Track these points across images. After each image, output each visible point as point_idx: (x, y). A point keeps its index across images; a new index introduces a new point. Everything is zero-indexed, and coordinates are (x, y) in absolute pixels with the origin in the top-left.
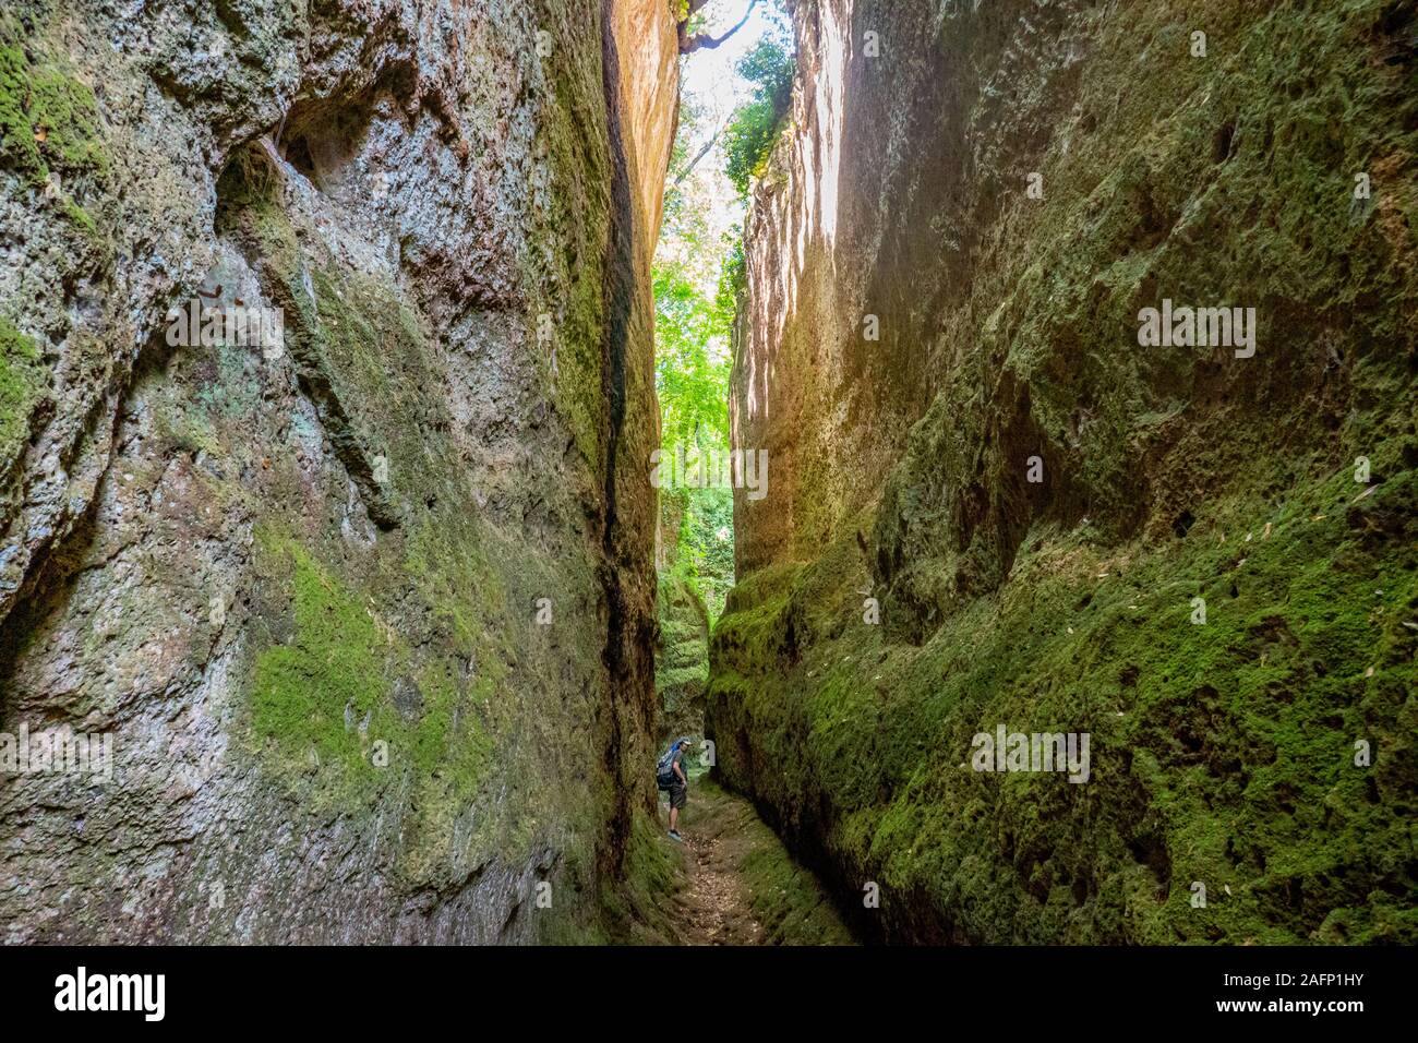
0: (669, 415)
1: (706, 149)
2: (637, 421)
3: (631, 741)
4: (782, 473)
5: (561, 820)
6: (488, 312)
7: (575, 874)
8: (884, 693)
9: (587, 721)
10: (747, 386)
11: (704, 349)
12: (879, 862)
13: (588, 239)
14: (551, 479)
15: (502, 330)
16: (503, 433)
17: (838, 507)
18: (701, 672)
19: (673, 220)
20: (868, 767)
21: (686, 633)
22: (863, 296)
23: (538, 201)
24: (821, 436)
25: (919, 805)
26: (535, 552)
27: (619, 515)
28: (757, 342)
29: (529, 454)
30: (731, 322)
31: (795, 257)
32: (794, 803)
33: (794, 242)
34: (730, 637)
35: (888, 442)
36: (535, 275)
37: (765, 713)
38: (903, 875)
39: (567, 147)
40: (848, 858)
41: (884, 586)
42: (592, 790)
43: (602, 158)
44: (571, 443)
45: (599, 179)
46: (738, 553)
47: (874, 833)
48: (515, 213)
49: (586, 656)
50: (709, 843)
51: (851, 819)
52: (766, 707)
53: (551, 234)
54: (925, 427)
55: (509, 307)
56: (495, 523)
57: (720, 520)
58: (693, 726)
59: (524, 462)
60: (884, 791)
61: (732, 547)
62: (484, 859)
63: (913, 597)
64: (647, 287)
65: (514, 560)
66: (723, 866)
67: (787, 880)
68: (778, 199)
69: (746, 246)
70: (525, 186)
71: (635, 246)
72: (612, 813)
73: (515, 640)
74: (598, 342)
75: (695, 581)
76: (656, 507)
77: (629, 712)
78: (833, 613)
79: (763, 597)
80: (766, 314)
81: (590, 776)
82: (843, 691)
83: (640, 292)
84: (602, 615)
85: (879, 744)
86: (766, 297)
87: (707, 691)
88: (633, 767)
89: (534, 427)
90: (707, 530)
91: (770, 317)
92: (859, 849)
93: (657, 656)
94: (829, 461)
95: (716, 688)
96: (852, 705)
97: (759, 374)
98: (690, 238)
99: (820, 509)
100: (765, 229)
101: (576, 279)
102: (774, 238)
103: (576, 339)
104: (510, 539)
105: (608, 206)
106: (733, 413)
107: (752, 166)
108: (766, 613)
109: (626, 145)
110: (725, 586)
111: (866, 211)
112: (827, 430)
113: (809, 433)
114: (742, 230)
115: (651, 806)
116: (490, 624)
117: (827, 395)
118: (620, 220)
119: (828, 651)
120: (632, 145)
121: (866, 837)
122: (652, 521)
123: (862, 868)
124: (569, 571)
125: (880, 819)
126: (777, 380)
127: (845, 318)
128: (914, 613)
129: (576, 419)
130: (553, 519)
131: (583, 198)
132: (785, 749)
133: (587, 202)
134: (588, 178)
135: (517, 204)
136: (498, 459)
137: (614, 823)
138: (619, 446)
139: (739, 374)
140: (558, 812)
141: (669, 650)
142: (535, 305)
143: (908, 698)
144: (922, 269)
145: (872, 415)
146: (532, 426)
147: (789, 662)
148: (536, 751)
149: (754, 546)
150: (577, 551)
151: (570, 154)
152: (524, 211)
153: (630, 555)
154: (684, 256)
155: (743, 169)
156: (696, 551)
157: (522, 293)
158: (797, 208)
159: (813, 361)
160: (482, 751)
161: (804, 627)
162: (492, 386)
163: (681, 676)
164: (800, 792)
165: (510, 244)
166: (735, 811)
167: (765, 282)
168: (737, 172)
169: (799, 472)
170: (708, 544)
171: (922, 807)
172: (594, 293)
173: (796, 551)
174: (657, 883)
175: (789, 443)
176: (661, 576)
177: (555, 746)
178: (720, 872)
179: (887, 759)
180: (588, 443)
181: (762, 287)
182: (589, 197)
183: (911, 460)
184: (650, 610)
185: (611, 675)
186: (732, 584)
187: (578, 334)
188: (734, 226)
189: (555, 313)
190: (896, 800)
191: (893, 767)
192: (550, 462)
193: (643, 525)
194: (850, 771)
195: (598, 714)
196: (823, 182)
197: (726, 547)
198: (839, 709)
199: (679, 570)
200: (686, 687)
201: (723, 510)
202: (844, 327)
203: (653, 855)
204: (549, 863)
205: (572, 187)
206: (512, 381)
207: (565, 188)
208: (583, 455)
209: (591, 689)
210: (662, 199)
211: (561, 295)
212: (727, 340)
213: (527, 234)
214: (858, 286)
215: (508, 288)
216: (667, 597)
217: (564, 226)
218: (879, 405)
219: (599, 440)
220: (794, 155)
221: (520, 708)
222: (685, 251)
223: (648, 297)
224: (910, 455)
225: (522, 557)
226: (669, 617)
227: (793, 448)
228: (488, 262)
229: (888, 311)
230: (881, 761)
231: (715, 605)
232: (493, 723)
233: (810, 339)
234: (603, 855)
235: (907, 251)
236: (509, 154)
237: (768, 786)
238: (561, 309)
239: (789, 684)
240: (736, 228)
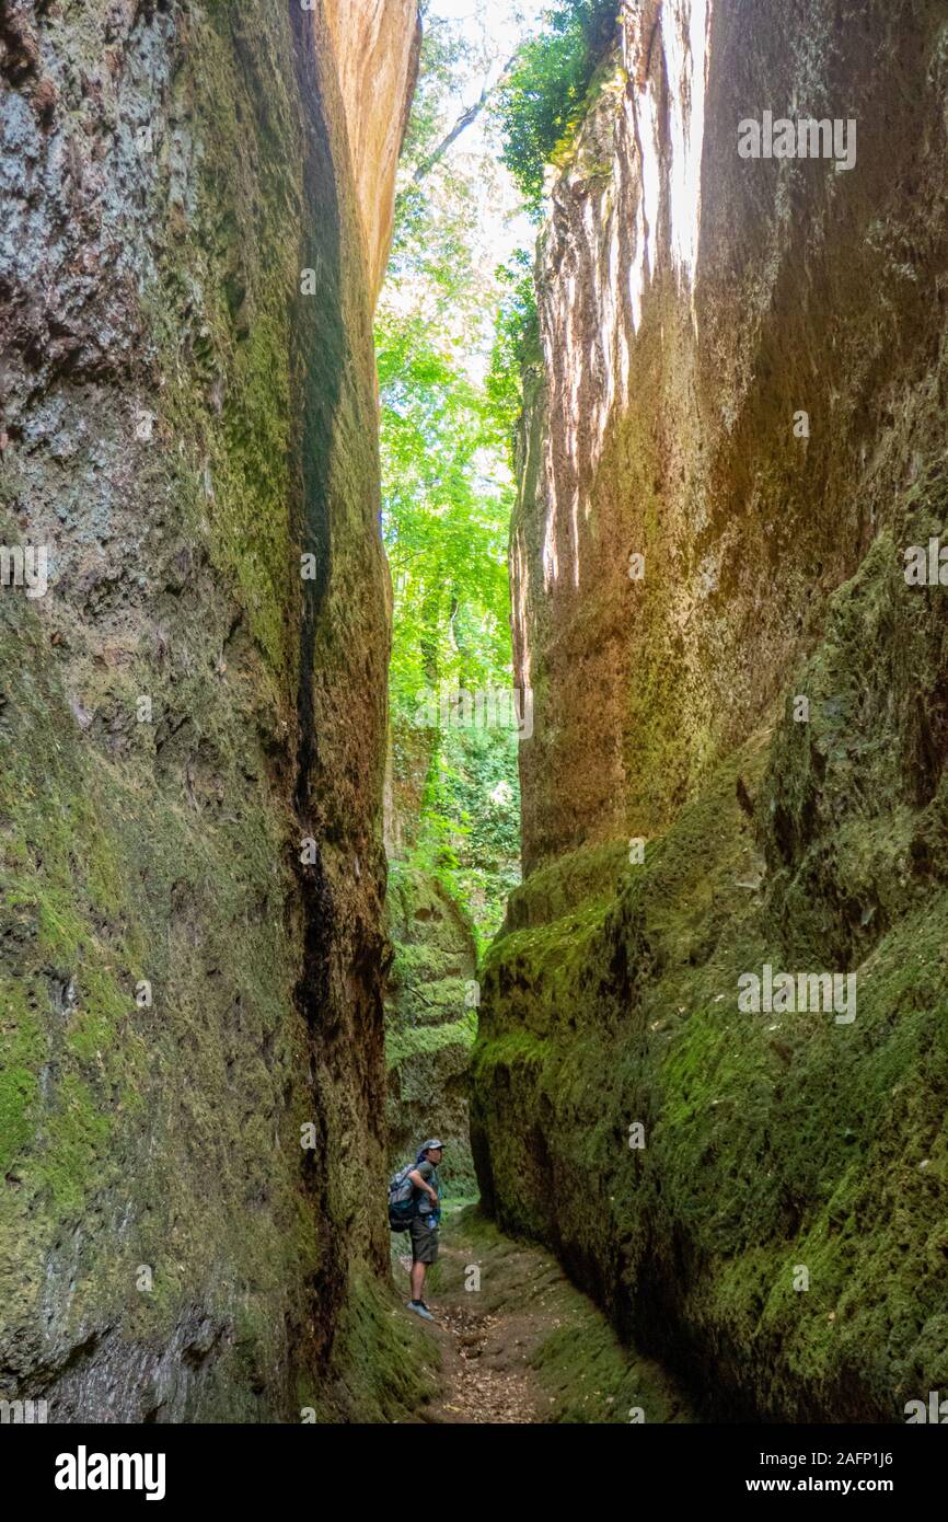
0: (406, 588)
1: (468, 118)
2: (350, 590)
3: (344, 1143)
4: (604, 684)
5: (229, 1269)
6: (91, 387)
7: (252, 1362)
8: (784, 1054)
9: (270, 1103)
10: (542, 533)
11: (466, 470)
12: (778, 1337)
13: (265, 266)
14: (203, 682)
15: (115, 418)
16: (119, 599)
17: (702, 740)
18: (464, 1033)
19: (411, 243)
20: (756, 1181)
21: (437, 966)
22: (746, 368)
23: (176, 194)
24: (672, 617)
25: (848, 1237)
26: (175, 809)
27: (320, 752)
28: (560, 456)
29: (164, 637)
30: (512, 421)
31: (625, 306)
32: (627, 1248)
33: (623, 279)
34: (513, 969)
35: (791, 624)
36: (172, 324)
37: (576, 1099)
38: (820, 1355)
39: (227, 102)
40: (723, 1334)
41: (784, 872)
42: (279, 1220)
43: (287, 124)
44: (236, 623)
45: (282, 161)
46: (527, 824)
47: (767, 1290)
48: (138, 213)
49: (267, 993)
50: (479, 1321)
51: (728, 1269)
52: (578, 1088)
53: (199, 254)
54: (856, 592)
55: (129, 378)
56: (105, 754)
57: (496, 770)
58: (450, 1125)
59: (156, 652)
60: (786, 1218)
61: (516, 816)
62: (100, 1324)
63: (835, 889)
64: (367, 357)
65: (141, 819)
66: (504, 1359)
67: (616, 1380)
68: (595, 205)
69: (539, 287)
70: (154, 167)
71: (347, 282)
72: (315, 1264)
73: (145, 955)
74: (283, 447)
75: (451, 876)
76: (384, 741)
77: (342, 1095)
78: (694, 922)
79: (571, 901)
80: (575, 406)
81: (276, 1199)
82: (713, 1053)
83: (355, 362)
84: (294, 923)
85: (775, 1142)
86: (574, 377)
87: (475, 1063)
88: (348, 1189)
89: (173, 590)
90: (473, 787)
91: (582, 411)
92: (742, 1319)
93: (387, 1005)
94: (687, 661)
95: (490, 1059)
96: (728, 1075)
97: (563, 510)
98: (440, 275)
99: (670, 746)
100: (572, 257)
101: (243, 335)
102: (588, 273)
103: (243, 441)
104: (133, 785)
105: (297, 209)
106: (516, 582)
107: (548, 146)
108: (576, 927)
109: (328, 104)
110: (504, 884)
111: (752, 219)
112: (684, 606)
113: (650, 614)
114: (532, 260)
115: (380, 1261)
116: (101, 924)
117: (682, 546)
118: (319, 235)
119: (687, 986)
120: (339, 104)
121: (755, 1297)
122: (378, 765)
123: (748, 1348)
124: (237, 845)
125: (779, 1266)
126: (594, 522)
127: (714, 410)
128: (837, 916)
129: (245, 581)
130: (206, 754)
131: (254, 194)
132: (612, 1158)
133: (261, 201)
134: (262, 158)
135: (140, 198)
136: (111, 645)
137: (316, 1280)
138: (319, 632)
139: (528, 513)
140: (222, 1256)
141: (408, 994)
142: (173, 376)
143: (829, 1058)
144: (852, 315)
145: (762, 578)
146: (169, 589)
147: (617, 1010)
148: (183, 1148)
149: (555, 812)
150: (247, 810)
151: (231, 115)
152: (152, 210)
153: (340, 823)
154: (429, 309)
155: (533, 154)
156: (452, 823)
157: (151, 353)
158: (628, 220)
159: (658, 487)
160: (93, 1140)
161: (645, 947)
162: (98, 517)
163: (429, 1039)
164: (637, 1228)
165: (128, 266)
166: (524, 1267)
167: (573, 352)
168: (524, 159)
169: (634, 682)
170: (474, 812)
171: (852, 1241)
172: (274, 360)
173: (629, 819)
174: (392, 1387)
175: (616, 632)
176: (395, 866)
177: (216, 1142)
178: (499, 1369)
179: (791, 1163)
180: (267, 623)
181: (567, 360)
182: (265, 192)
183: (832, 650)
184: (376, 920)
185: (311, 1027)
186: (516, 880)
187: (248, 432)
188: (518, 253)
189: (207, 392)
190: (807, 1231)
191: (802, 1178)
192: (201, 653)
193: (363, 770)
194: (725, 1188)
195: (288, 1093)
196: (675, 173)
197: (505, 817)
198: (707, 1084)
199: (423, 857)
200: (437, 1058)
201: (500, 752)
202: (712, 426)
203: (385, 1338)
204: (209, 1341)
205: (235, 172)
206: (133, 510)
207: (224, 174)
208: (257, 643)
209: (276, 1049)
210: (392, 207)
211: (218, 360)
212: (507, 453)
213: (158, 251)
214: (737, 352)
215: (126, 344)
216: (403, 903)
217: (221, 242)
218: (775, 559)
219: (286, 620)
220: (623, 126)
221: (155, 1071)
222: (431, 298)
223: (369, 373)
224: (830, 641)
225: (154, 816)
226: (407, 938)
227: (622, 639)
228: (90, 297)
229: (790, 394)
230: (781, 1167)
231: (488, 918)
232: (109, 1093)
233: (654, 449)
234: (299, 1335)
235: (823, 287)
236: (125, 109)
237: (583, 1223)
238: (217, 387)
239: (618, 1047)
240: (522, 257)
